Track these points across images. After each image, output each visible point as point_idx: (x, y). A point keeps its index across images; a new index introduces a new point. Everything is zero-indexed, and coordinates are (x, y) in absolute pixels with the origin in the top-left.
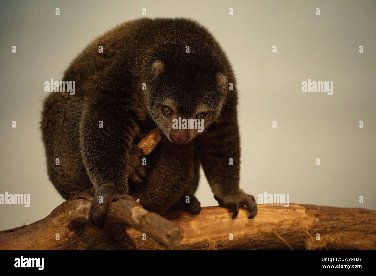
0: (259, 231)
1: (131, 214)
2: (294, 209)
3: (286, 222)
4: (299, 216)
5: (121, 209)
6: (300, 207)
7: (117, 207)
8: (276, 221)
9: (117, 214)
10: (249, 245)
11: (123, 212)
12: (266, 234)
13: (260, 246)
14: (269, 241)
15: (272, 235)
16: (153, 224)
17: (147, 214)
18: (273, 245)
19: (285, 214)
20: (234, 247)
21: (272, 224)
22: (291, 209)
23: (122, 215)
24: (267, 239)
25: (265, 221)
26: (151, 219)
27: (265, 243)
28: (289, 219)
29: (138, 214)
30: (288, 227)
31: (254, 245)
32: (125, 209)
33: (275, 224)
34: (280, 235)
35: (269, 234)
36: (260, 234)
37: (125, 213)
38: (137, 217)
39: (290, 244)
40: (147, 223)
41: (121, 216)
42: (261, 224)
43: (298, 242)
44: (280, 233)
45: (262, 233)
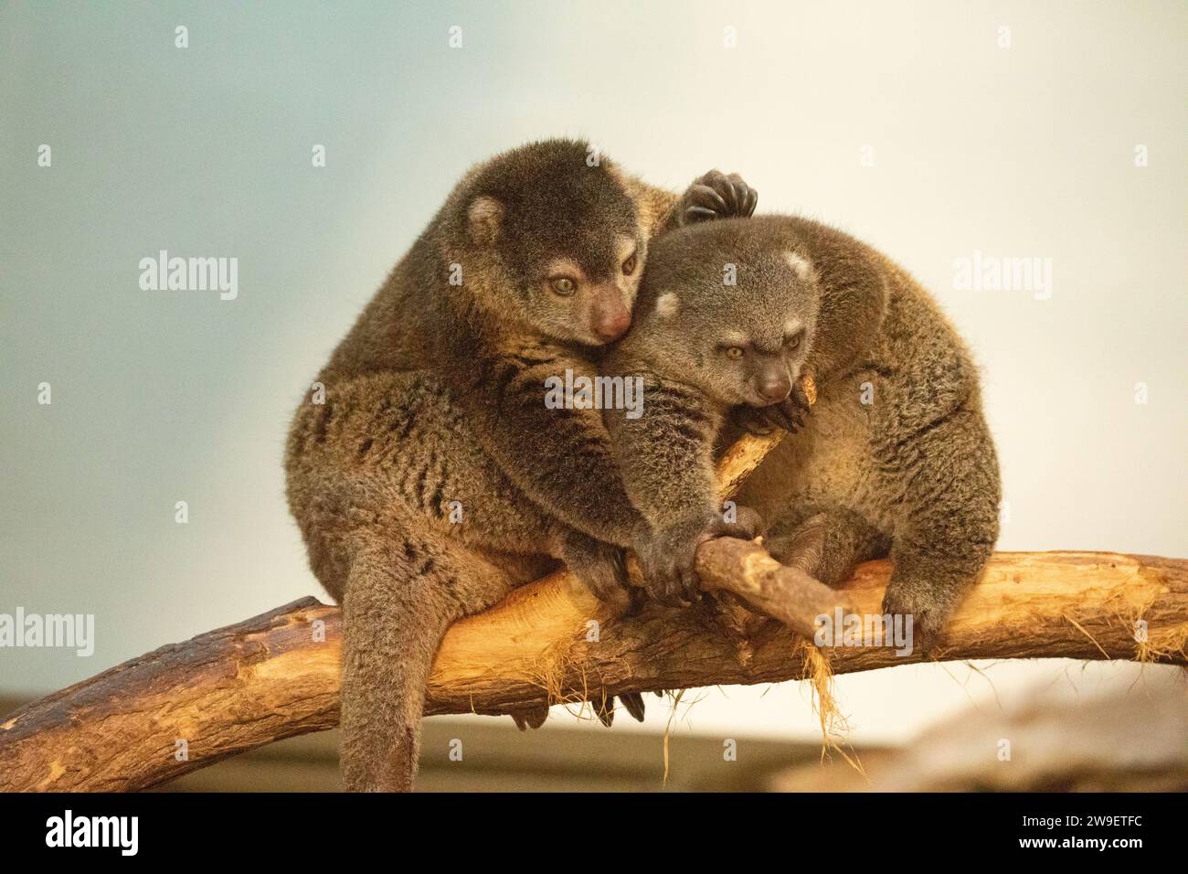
0: (1032, 613)
1: (742, 570)
2: (1114, 566)
3: (1093, 595)
4: (1123, 581)
5: (719, 558)
6: (1126, 560)
7: (712, 553)
8: (1072, 591)
9: (711, 567)
10: (1010, 643)
11: (725, 564)
12: (1047, 619)
13: (1034, 647)
14: (1055, 636)
15: (1063, 622)
16: (791, 593)
17: (778, 570)
18: (1063, 644)
19: (1092, 575)
20: (977, 647)
21: (1062, 598)
22: (1105, 566)
23: (722, 571)
24: (1051, 631)
25: (1045, 592)
26: (787, 581)
27: (1045, 641)
28: (1101, 588)
29: (759, 570)
30: (1097, 605)
31: (1019, 643)
32: (730, 558)
33: (1069, 599)
34: (1079, 624)
35: (1054, 620)
36: (1035, 619)
37: (729, 567)
38: (757, 577)
39: (1101, 644)
40: (777, 589)
41: (720, 574)
42: (1038, 598)
43: (1120, 639)
44: (1079, 617)
45: (1039, 617)
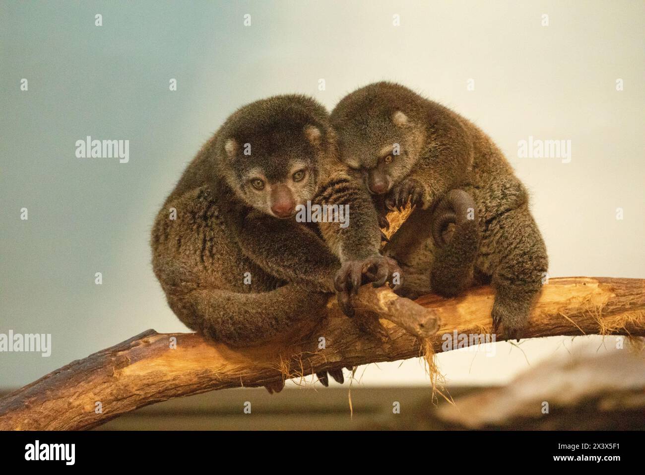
0: (542, 313)
1: (378, 300)
2: (585, 284)
3: (574, 300)
4: (590, 292)
5: (366, 295)
6: (591, 280)
8: (563, 299)
9: (362, 300)
11: (370, 298)
12: (550, 315)
14: (555, 324)
15: (559, 316)
16: (404, 311)
17: (397, 299)
18: (560, 328)
19: (573, 290)
21: (558, 303)
22: (580, 284)
23: (368, 301)
24: (552, 322)
25: (548, 300)
26: (402, 305)
27: (550, 327)
28: (578, 296)
29: (387, 300)
30: (577, 306)
31: (536, 330)
32: (372, 294)
33: (561, 304)
34: (568, 316)
35: (554, 316)
36: (543, 316)
37: (372, 300)
38: (386, 304)
39: (580, 327)
40: (397, 310)
41: (367, 303)
42: (545, 305)
43: (590, 323)
44: (568, 313)
45: (545, 315)
